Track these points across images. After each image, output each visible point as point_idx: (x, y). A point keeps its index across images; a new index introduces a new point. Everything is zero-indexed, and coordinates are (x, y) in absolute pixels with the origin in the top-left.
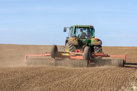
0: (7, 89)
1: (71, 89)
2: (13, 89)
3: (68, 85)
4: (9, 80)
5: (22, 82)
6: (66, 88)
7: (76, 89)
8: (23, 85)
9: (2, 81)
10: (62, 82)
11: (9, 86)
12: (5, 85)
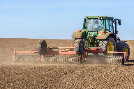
0: (45, 83)
1: (109, 83)
2: (52, 83)
3: (105, 79)
4: (48, 74)
5: (60, 76)
6: (104, 81)
7: (113, 83)
8: (61, 78)
9: (41, 75)
10: (99, 76)
11: (47, 80)
12: (43, 79)
